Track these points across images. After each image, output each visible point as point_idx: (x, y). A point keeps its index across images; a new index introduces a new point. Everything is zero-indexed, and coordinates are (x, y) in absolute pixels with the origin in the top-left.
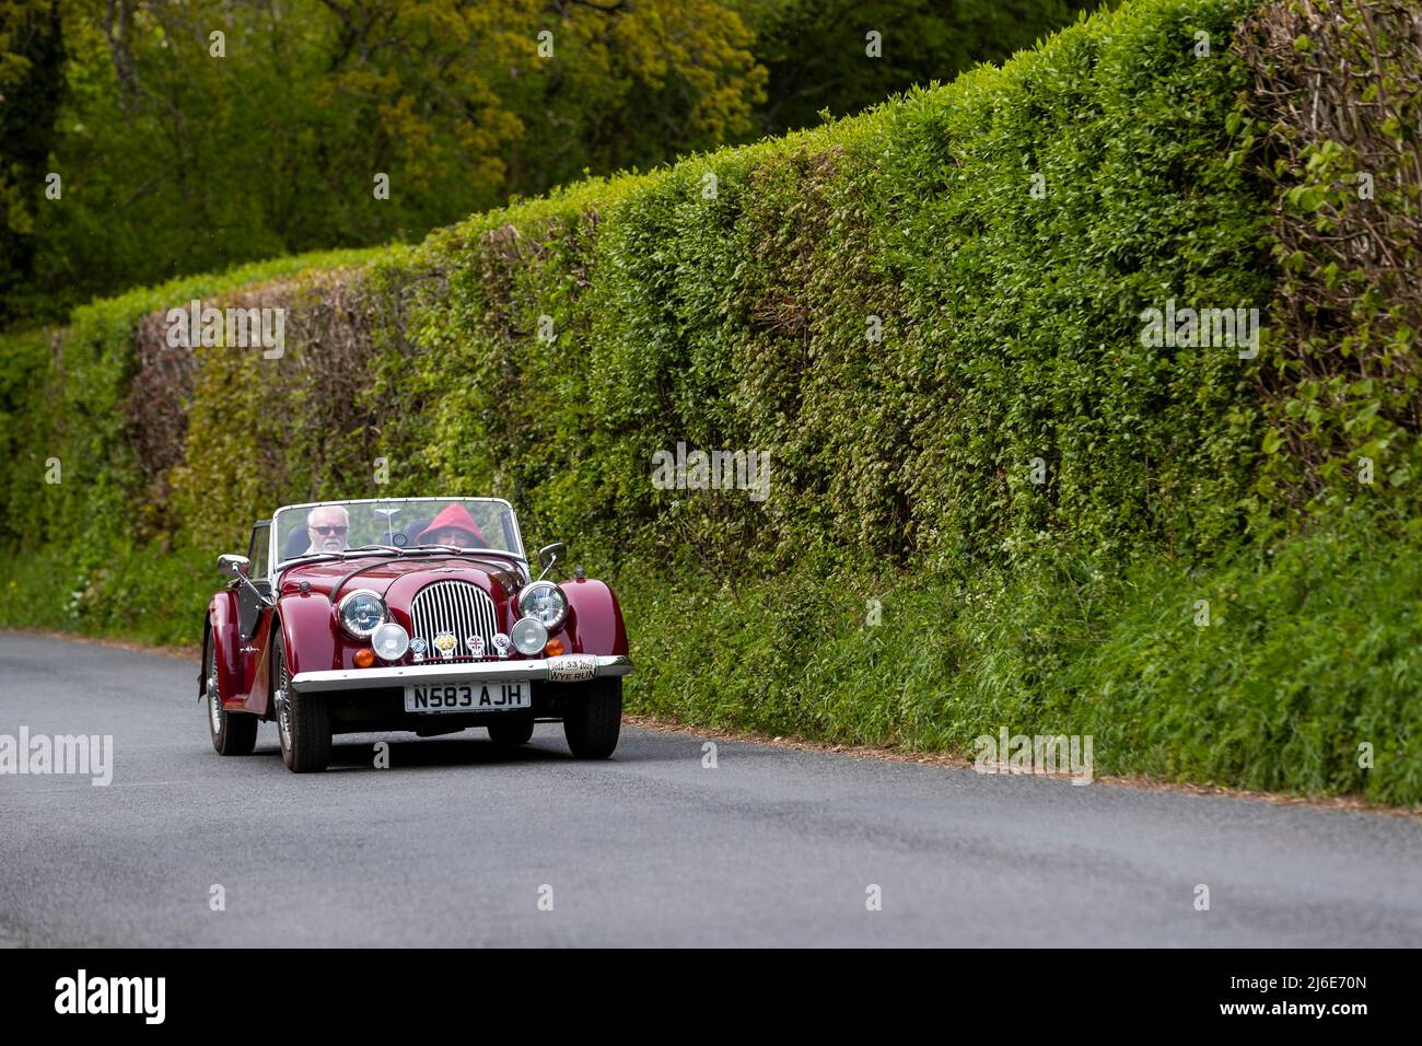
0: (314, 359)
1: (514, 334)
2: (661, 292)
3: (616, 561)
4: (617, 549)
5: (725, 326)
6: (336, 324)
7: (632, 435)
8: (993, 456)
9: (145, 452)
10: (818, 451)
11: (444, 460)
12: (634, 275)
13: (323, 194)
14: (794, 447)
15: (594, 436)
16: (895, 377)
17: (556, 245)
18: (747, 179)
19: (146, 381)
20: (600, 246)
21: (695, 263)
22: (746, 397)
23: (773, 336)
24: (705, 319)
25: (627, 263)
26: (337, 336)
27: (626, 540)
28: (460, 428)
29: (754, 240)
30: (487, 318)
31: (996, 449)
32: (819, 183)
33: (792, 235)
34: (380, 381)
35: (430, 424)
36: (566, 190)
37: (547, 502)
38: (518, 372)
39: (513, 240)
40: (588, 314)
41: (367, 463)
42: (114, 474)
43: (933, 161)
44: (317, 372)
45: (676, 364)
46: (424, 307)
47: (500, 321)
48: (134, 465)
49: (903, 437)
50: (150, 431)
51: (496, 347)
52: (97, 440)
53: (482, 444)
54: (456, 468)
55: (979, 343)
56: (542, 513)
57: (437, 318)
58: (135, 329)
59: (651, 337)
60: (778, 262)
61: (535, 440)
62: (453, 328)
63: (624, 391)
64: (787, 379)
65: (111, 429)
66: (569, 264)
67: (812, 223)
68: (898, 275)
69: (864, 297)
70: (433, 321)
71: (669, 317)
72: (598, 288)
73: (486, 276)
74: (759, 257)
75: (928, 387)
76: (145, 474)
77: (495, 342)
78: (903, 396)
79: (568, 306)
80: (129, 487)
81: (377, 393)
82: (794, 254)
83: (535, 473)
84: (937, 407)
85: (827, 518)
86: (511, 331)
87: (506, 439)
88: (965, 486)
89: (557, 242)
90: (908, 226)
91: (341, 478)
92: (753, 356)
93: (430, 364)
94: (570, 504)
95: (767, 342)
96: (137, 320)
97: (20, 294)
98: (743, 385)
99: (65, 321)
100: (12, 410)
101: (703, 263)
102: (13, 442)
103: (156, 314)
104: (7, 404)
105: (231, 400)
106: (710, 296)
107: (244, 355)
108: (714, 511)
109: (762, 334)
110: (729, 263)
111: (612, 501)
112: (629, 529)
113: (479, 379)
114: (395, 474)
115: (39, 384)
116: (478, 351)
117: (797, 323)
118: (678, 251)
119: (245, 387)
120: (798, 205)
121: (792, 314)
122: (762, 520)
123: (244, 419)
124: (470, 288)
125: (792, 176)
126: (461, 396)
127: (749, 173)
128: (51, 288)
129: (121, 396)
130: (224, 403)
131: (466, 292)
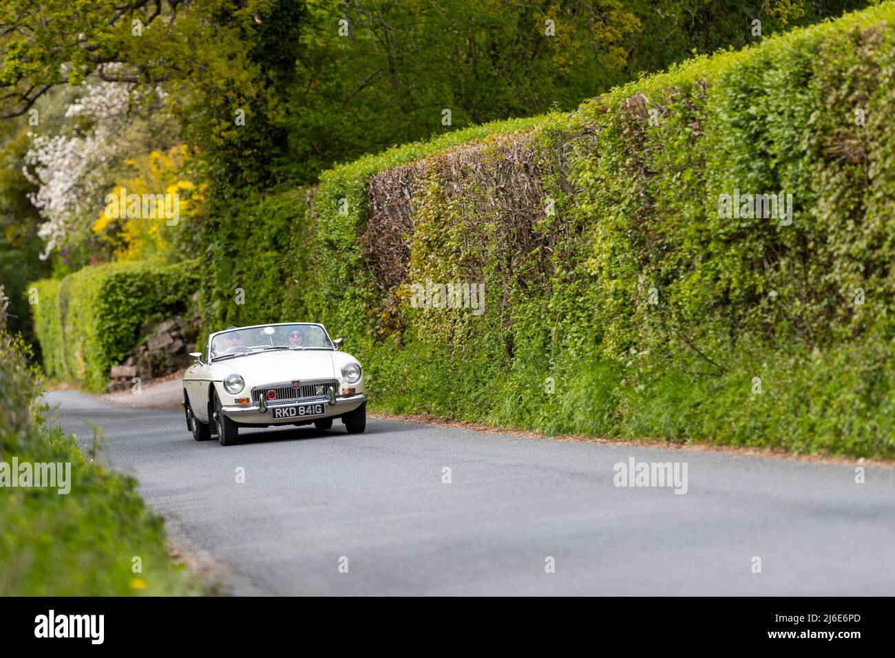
0: (501, 199)
1: (648, 173)
2: (756, 137)
3: (732, 335)
4: (733, 327)
5: (806, 159)
6: (516, 174)
7: (740, 242)
9: (378, 273)
10: (880, 247)
11: (601, 269)
12: (735, 125)
13: (496, 78)
14: (862, 244)
15: (711, 245)
17: (676, 107)
18: (815, 50)
19: (377, 222)
20: (709, 106)
21: (781, 114)
22: (823, 211)
23: (842, 164)
24: (790, 154)
25: (730, 117)
26: (517, 182)
27: (739, 319)
28: (611, 245)
29: (824, 95)
30: (628, 162)
32: (870, 50)
33: (852, 89)
34: (551, 213)
35: (589, 242)
36: (680, 66)
37: (679, 296)
38: (652, 201)
39: (644, 105)
40: (702, 156)
41: (544, 274)
42: (357, 291)
44: (503, 209)
46: (579, 159)
47: (637, 164)
48: (371, 284)
50: (382, 258)
51: (635, 184)
52: (343, 266)
53: (629, 256)
54: (610, 273)
56: (676, 303)
57: (590, 165)
58: (367, 185)
59: (750, 170)
60: (843, 110)
61: (667, 250)
62: (602, 172)
64: (853, 195)
65: (353, 258)
66: (686, 120)
67: (866, 79)
70: (588, 167)
71: (763, 154)
72: (709, 136)
73: (625, 132)
74: (829, 107)
76: (380, 290)
77: (634, 180)
79: (687, 151)
80: (368, 300)
81: (549, 222)
82: (855, 103)
83: (669, 274)
86: (645, 171)
87: (646, 251)
89: (677, 104)
91: (524, 285)
92: (828, 180)
93: (587, 198)
94: (696, 296)
95: (837, 169)
96: (368, 178)
97: (279, 164)
98: (821, 202)
99: (314, 182)
100: (279, 248)
101: (786, 113)
102: (281, 271)
103: (382, 173)
104: (276, 244)
105: (441, 233)
106: (793, 137)
107: (448, 200)
108: (804, 295)
109: (833, 163)
110: (806, 112)
111: (727, 292)
112: (741, 312)
113: (624, 207)
114: (565, 281)
115: (298, 229)
116: (622, 187)
117: (859, 153)
118: (767, 105)
119: (450, 223)
120: (856, 67)
121: (855, 147)
122: (840, 300)
123: (451, 247)
124: (614, 141)
125: (850, 46)
126: (611, 221)
127: (818, 45)
128: (302, 159)
129: (359, 234)
130: (435, 236)
131: (611, 145)
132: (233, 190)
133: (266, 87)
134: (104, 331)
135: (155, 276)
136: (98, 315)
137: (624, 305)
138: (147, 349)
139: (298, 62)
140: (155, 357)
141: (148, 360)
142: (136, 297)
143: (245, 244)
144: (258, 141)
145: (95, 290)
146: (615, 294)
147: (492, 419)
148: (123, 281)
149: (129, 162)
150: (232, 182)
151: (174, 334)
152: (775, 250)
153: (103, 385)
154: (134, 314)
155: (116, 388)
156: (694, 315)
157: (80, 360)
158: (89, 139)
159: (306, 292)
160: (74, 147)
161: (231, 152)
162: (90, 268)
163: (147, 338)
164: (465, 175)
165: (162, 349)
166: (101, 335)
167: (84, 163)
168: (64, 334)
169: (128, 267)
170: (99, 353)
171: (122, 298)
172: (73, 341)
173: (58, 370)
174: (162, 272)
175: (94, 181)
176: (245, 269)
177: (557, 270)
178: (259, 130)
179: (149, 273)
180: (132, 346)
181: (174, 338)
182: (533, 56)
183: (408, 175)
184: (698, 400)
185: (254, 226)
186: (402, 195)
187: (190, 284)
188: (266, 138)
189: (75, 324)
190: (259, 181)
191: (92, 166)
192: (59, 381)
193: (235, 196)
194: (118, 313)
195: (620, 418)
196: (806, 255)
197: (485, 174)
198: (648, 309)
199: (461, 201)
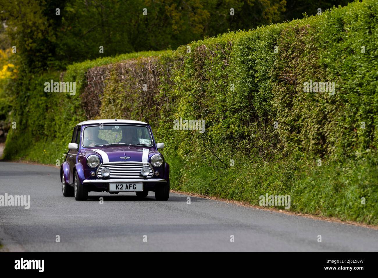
0: (141, 84)
1: (204, 79)
2: (250, 68)
3: (232, 152)
4: (233, 148)
5: (271, 79)
6: (149, 74)
7: (239, 113)
8: (353, 125)
9: (87, 111)
10: (298, 120)
11: (180, 118)
12: (242, 62)
13: (146, 33)
14: (290, 118)
15: (228, 113)
16: (323, 98)
17: (218, 52)
18: (279, 34)
19: (89, 89)
20: (232, 54)
21: (262, 60)
22: (276, 103)
23: (285, 84)
24: (264, 77)
25: (240, 59)
26: (149, 78)
27: (236, 146)
28: (186, 108)
29: (281, 53)
30: (196, 74)
31: (354, 122)
32: (302, 36)
33: (293, 52)
34: (161, 92)
35: (177, 106)
36: (222, 35)
37: (212, 133)
38: (204, 91)
39: (205, 50)
40: (227, 74)
41: (156, 118)
42: (78, 118)
43: (338, 31)
44: (142, 89)
45: (254, 91)
46: (176, 70)
47: (200, 75)
48: (84, 115)
49: (325, 117)
50: (89, 104)
52: (73, 106)
53: (192, 113)
55: (350, 89)
56: (210, 136)
57: (180, 73)
58: (86, 73)
60: (288, 60)
61: (209, 113)
62: (185, 77)
63: (238, 99)
64: (289, 97)
65: (77, 103)
66: (222, 58)
67: (299, 48)
68: (326, 66)
69: (315, 72)
70: (179, 74)
71: (253, 76)
72: (231, 66)
73: (196, 61)
74: (282, 58)
75: (333, 102)
77: (198, 82)
78: (325, 105)
79: (221, 71)
81: (160, 96)
82: (293, 58)
83: (208, 123)
84: (336, 108)
85: (299, 142)
86: (203, 78)
87: (200, 112)
88: (344, 134)
90: (330, 51)
92: (279, 89)
93: (177, 87)
94: (219, 133)
95: (283, 85)
96: (87, 70)
97: (51, 60)
98: (275, 99)
99: (65, 69)
100: (47, 96)
101: (264, 60)
102: (47, 106)
103: (93, 68)
104: (46, 94)
105: (115, 96)
106: (266, 70)
107: (119, 82)
108: (264, 138)
109: (282, 83)
110: (272, 60)
111: (232, 133)
112: (237, 142)
113: (192, 93)
114: (165, 122)
116: (192, 84)
117: (293, 80)
118: (257, 56)
119: (119, 92)
120: (295, 43)
121: (292, 77)
122: (279, 141)
123: (119, 103)
124: (191, 64)
125: (293, 33)
126: (186, 98)
127: (280, 32)
128: (61, 59)
129: (81, 93)
130: (113, 97)
131: (189, 66)
132: (30, 69)
133: (49, 27)
137: (188, 134)
139: (63, 18)
143: (33, 93)
144: (43, 50)
150: (30, 66)
152: (254, 117)
156: (217, 141)
159: (56, 116)
161: (31, 53)
164: (127, 73)
176: (31, 104)
177: (162, 117)
178: (43, 45)
182: (163, 26)
183: (104, 71)
184: (215, 178)
185: (37, 85)
186: (101, 78)
187: (8, 107)
188: (46, 49)
190: (42, 66)
193: (30, 72)
195: (182, 182)
196: (266, 121)
197: (136, 73)
198: (198, 137)
199: (125, 84)
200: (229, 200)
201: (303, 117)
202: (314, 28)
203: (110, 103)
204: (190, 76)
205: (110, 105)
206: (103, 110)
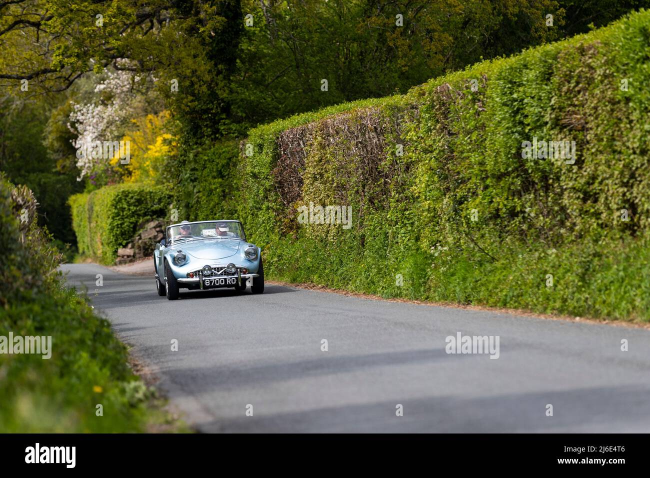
0: (359, 149)
1: (450, 134)
2: (516, 112)
3: (500, 238)
4: (501, 232)
5: (548, 126)
6: (368, 132)
7: (506, 179)
9: (283, 194)
10: (593, 184)
11: (420, 193)
12: (505, 104)
13: (362, 73)
14: (583, 181)
15: (489, 180)
16: (628, 148)
17: (468, 92)
18: (555, 58)
19: (283, 162)
20: (488, 92)
21: (533, 98)
23: (570, 130)
24: (538, 123)
25: (501, 99)
26: (369, 138)
27: (505, 228)
28: (427, 179)
29: (560, 86)
30: (438, 127)
32: (590, 58)
33: (578, 83)
34: (389, 157)
35: (414, 176)
36: (473, 67)
37: (468, 212)
38: (452, 151)
39: (449, 91)
40: (483, 124)
41: (385, 196)
42: (270, 205)
43: (643, 46)
44: (360, 155)
46: (409, 123)
47: (444, 128)
48: (279, 200)
49: (633, 176)
50: (286, 184)
51: (442, 140)
52: (262, 188)
53: (437, 185)
56: (466, 217)
57: (415, 128)
58: (278, 138)
59: (513, 133)
60: (572, 95)
61: (461, 183)
62: (422, 133)
63: (502, 158)
65: (268, 184)
66: (474, 100)
67: (587, 77)
68: (628, 100)
69: (612, 110)
70: (413, 129)
71: (521, 123)
72: (488, 111)
73: (436, 107)
74: (563, 94)
75: (644, 152)
76: (284, 204)
77: (442, 138)
78: (632, 157)
79: (474, 120)
80: (276, 210)
81: (388, 164)
83: (461, 198)
85: (597, 215)
86: (449, 133)
87: (448, 183)
89: (469, 90)
90: (632, 77)
91: (373, 203)
92: (561, 140)
93: (413, 149)
94: (478, 212)
95: (568, 133)
96: (278, 134)
97: (224, 124)
99: (246, 136)
100: (222, 177)
101: (536, 98)
102: (224, 191)
103: (287, 131)
104: (220, 175)
106: (540, 112)
107: (327, 148)
108: (546, 213)
109: (565, 130)
110: (549, 97)
111: (498, 210)
112: (506, 223)
113: (435, 155)
114: (398, 201)
115: (235, 165)
116: (434, 143)
117: (581, 124)
118: (525, 92)
119: (328, 162)
120: (580, 69)
121: (579, 120)
122: (568, 217)
123: (328, 177)
124: (429, 113)
125: (577, 55)
126: (427, 164)
127: (557, 55)
128: (239, 121)
129: (272, 169)
130: (319, 171)
131: (427, 115)
132: (195, 140)
133: (217, 75)
134: (114, 227)
135: (146, 193)
136: (111, 217)
137: (434, 217)
138: (140, 239)
139: (238, 61)
140: (145, 243)
141: (141, 246)
142: (135, 206)
143: (202, 173)
144: (212, 109)
145: (109, 200)
146: (428, 210)
147: (351, 287)
148: (127, 196)
149: (133, 121)
150: (195, 135)
151: (158, 229)
152: (528, 185)
153: (113, 260)
154: (133, 216)
155: (120, 263)
156: (477, 224)
157: (99, 244)
158: (109, 106)
159: (239, 205)
160: (99, 111)
161: (194, 116)
162: (107, 187)
163: (141, 231)
164: (337, 133)
165: (150, 238)
166: (112, 230)
167: (105, 121)
168: (90, 228)
169: (130, 187)
170: (111, 240)
171: (126, 206)
172: (95, 232)
173: (86, 250)
174: (151, 190)
175: (111, 133)
176: (201, 190)
177: (393, 194)
178: (212, 103)
179: (143, 191)
180: (132, 237)
181: (157, 232)
182: (386, 60)
183: (303, 134)
184: (478, 278)
185: (207, 162)
186: (299, 145)
187: (169, 198)
188: (217, 108)
189: (97, 222)
190: (212, 134)
191: (110, 123)
192: (86, 257)
193: (196, 143)
194: (123, 215)
195: (430, 288)
196: (547, 188)
197: (350, 132)
198: (449, 220)
199: (335, 149)
200: (501, 309)
201: (600, 179)
202: (606, 44)
203: (315, 179)
204: (430, 130)
205: (316, 183)
206: (306, 191)
